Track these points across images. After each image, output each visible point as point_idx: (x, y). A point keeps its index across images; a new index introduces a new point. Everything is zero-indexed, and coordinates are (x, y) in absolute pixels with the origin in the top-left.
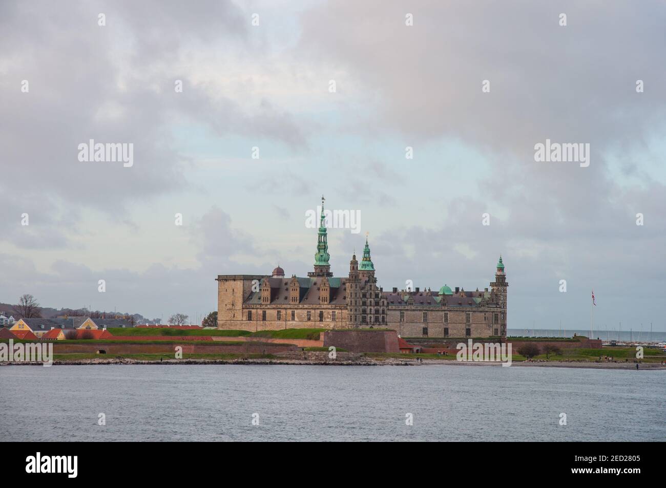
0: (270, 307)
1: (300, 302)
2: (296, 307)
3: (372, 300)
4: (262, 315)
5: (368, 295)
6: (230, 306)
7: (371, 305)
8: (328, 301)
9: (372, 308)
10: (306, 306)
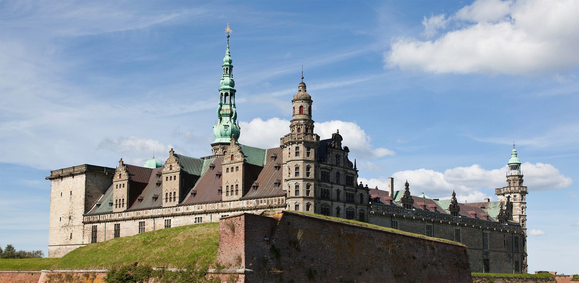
0: (127, 217)
1: (180, 202)
2: (173, 211)
3: (341, 188)
4: (113, 232)
5: (332, 176)
6: (66, 221)
7: (338, 200)
8: (240, 193)
9: (341, 206)
10: (192, 209)
